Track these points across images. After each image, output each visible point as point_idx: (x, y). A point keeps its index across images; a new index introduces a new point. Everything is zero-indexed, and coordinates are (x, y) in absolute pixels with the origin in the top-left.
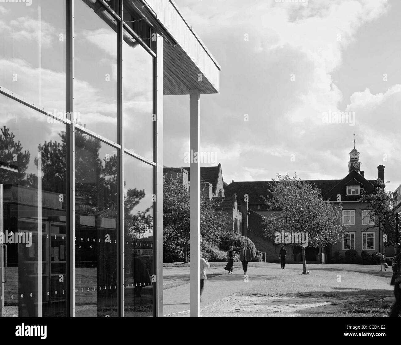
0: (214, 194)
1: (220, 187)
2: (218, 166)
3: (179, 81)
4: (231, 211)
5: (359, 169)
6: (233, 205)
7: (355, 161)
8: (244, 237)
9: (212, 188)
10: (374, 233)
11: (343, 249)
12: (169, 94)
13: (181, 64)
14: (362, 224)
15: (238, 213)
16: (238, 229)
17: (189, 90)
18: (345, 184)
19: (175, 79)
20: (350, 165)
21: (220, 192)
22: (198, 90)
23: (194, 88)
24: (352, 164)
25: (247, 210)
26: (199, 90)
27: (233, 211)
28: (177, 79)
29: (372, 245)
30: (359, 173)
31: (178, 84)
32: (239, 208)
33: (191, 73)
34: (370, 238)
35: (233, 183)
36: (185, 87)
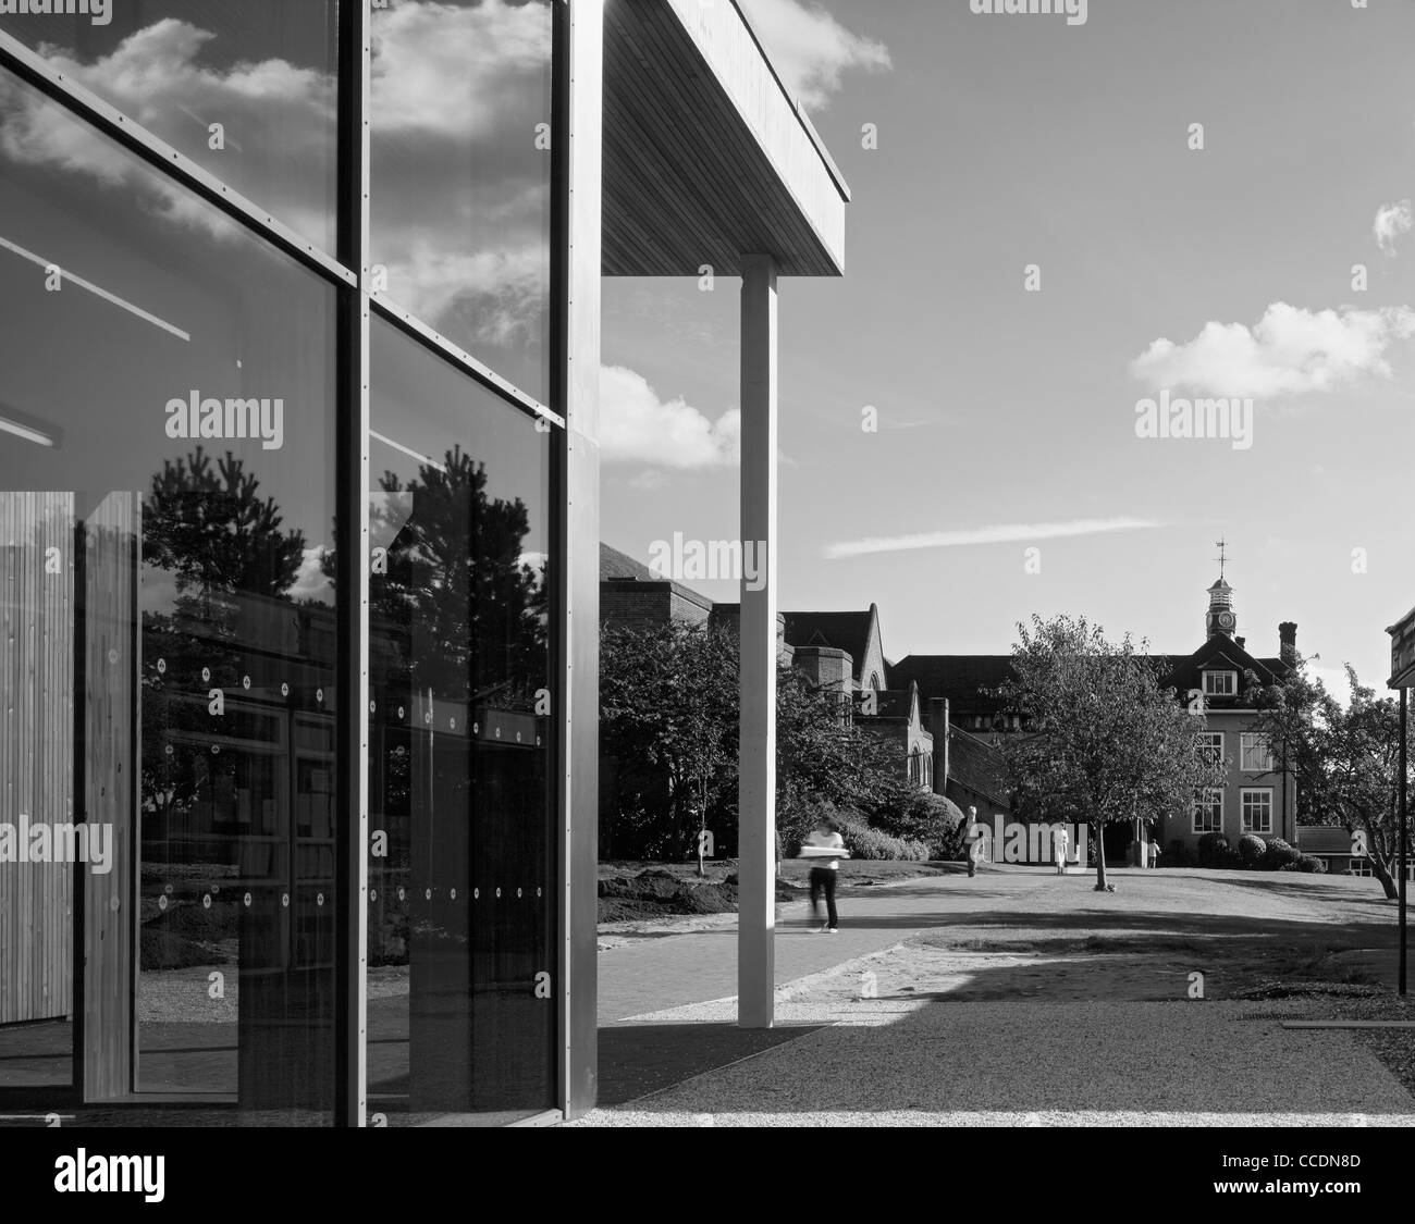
0: (857, 683)
1: (873, 665)
2: (868, 610)
3: (701, 209)
4: (902, 727)
5: (1232, 629)
6: (907, 712)
7: (1223, 609)
8: (939, 797)
9: (851, 665)
10: (1270, 791)
11: (1194, 832)
12: (673, 269)
13: (700, 129)
14: (1242, 769)
15: (922, 734)
16: (922, 775)
17: (738, 255)
18: (1200, 667)
19: (685, 200)
20: (1211, 619)
21: (874, 679)
22: (769, 256)
23: (754, 247)
24: (1215, 618)
25: (947, 725)
26: (773, 256)
27: (909, 728)
28: (692, 198)
29: (1266, 822)
30: (1233, 639)
31: (697, 225)
32: (924, 721)
33: (740, 173)
34: (1261, 804)
35: (910, 660)
36: (726, 239)
